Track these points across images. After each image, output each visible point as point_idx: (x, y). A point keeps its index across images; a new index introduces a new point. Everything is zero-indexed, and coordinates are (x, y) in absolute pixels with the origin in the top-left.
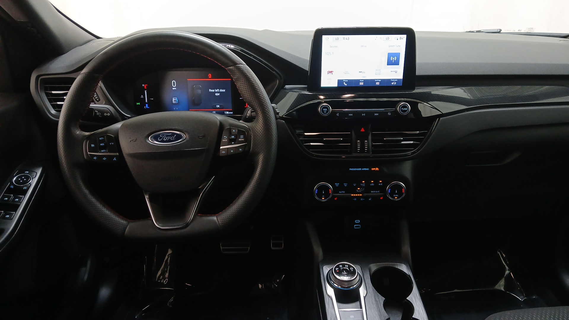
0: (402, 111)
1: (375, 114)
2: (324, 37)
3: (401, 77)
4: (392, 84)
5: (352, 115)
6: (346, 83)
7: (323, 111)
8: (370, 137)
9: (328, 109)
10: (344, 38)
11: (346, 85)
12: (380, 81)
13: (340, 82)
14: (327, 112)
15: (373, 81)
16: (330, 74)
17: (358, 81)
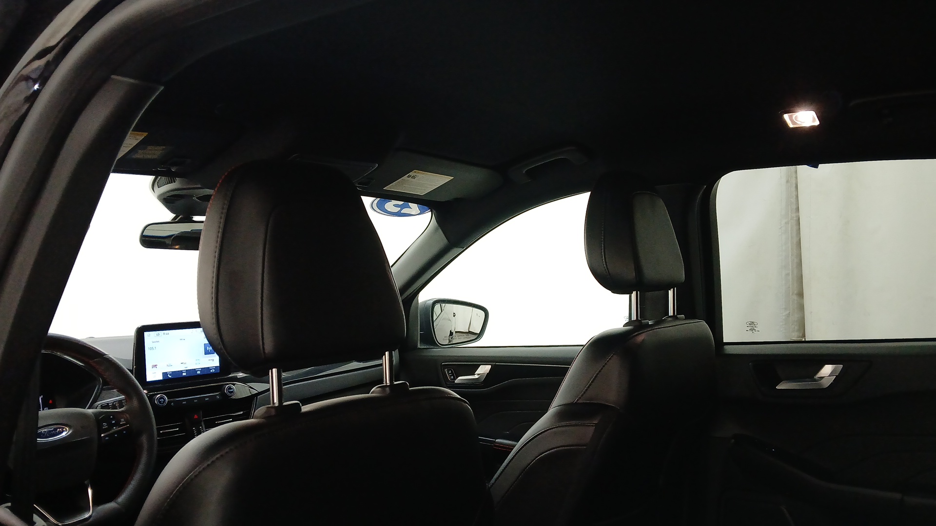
0: (229, 392)
1: (206, 399)
2: (146, 334)
3: (218, 364)
4: (211, 371)
5: (185, 403)
6: (170, 374)
7: (160, 402)
8: (203, 423)
9: (164, 399)
10: (164, 334)
11: (170, 377)
12: (200, 370)
13: (165, 374)
14: (164, 402)
15: (195, 370)
16: (154, 369)
17: (181, 372)
